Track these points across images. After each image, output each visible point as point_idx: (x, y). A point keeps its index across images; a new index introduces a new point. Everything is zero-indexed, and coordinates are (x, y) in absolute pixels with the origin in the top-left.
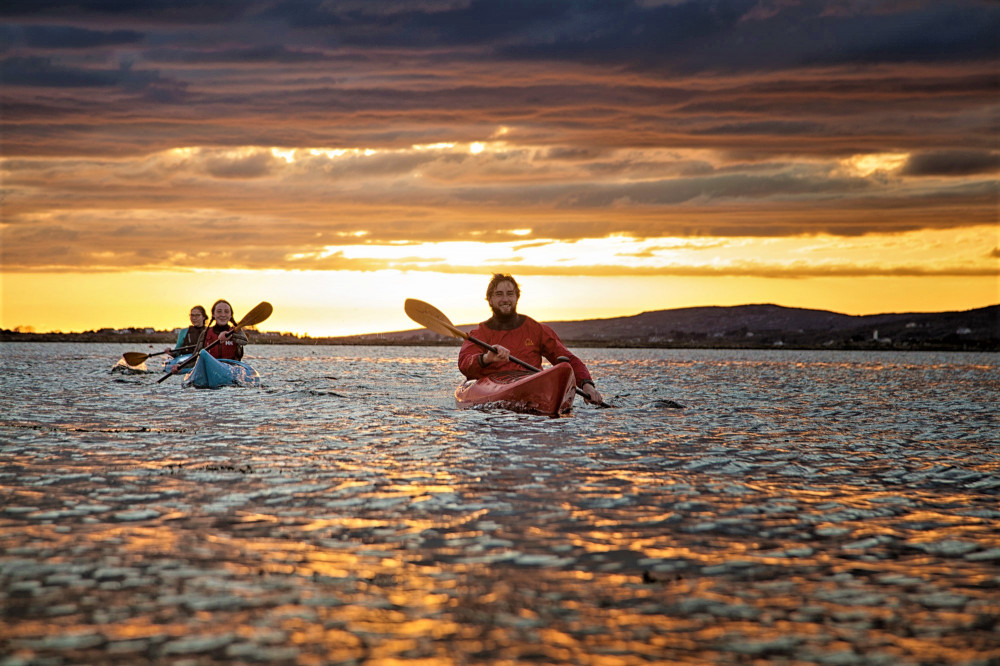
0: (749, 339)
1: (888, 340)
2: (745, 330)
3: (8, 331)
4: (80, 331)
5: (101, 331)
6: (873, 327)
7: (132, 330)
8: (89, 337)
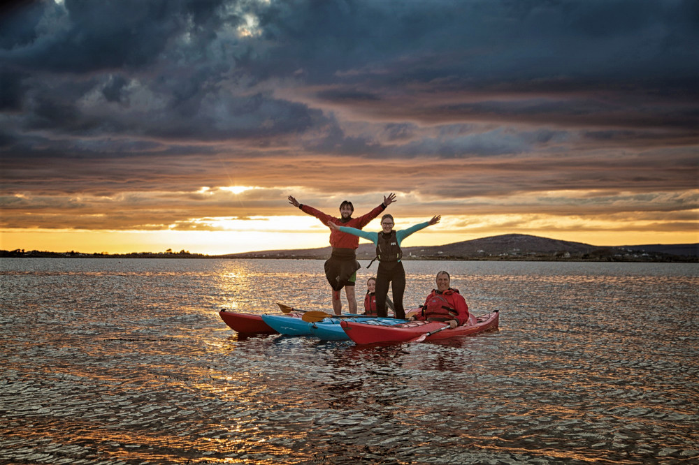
0: (366, 256)
1: (415, 256)
2: (365, 252)
3: (99, 254)
4: (125, 253)
5: (133, 254)
6: (410, 251)
7: (144, 253)
8: (128, 256)
